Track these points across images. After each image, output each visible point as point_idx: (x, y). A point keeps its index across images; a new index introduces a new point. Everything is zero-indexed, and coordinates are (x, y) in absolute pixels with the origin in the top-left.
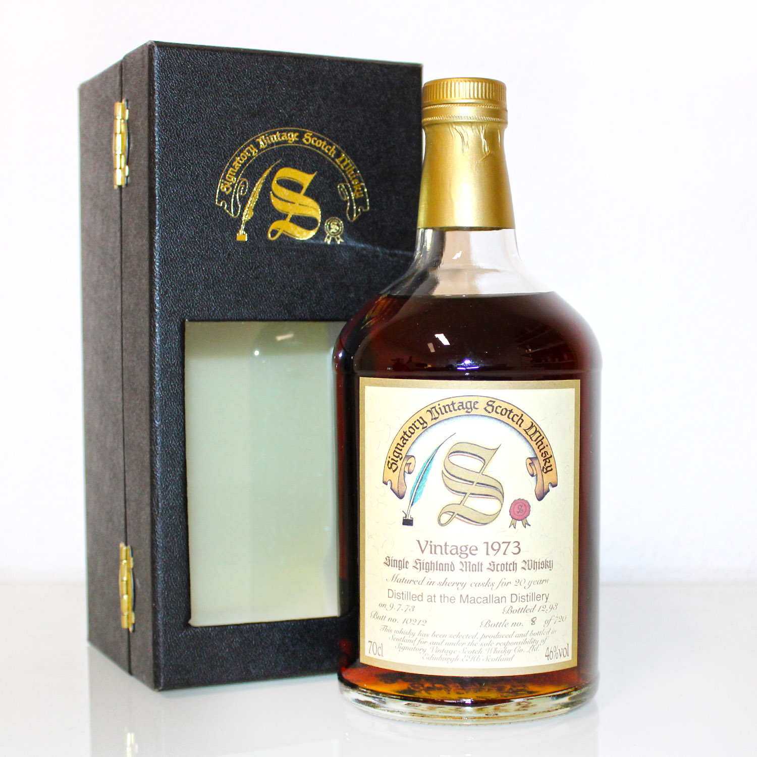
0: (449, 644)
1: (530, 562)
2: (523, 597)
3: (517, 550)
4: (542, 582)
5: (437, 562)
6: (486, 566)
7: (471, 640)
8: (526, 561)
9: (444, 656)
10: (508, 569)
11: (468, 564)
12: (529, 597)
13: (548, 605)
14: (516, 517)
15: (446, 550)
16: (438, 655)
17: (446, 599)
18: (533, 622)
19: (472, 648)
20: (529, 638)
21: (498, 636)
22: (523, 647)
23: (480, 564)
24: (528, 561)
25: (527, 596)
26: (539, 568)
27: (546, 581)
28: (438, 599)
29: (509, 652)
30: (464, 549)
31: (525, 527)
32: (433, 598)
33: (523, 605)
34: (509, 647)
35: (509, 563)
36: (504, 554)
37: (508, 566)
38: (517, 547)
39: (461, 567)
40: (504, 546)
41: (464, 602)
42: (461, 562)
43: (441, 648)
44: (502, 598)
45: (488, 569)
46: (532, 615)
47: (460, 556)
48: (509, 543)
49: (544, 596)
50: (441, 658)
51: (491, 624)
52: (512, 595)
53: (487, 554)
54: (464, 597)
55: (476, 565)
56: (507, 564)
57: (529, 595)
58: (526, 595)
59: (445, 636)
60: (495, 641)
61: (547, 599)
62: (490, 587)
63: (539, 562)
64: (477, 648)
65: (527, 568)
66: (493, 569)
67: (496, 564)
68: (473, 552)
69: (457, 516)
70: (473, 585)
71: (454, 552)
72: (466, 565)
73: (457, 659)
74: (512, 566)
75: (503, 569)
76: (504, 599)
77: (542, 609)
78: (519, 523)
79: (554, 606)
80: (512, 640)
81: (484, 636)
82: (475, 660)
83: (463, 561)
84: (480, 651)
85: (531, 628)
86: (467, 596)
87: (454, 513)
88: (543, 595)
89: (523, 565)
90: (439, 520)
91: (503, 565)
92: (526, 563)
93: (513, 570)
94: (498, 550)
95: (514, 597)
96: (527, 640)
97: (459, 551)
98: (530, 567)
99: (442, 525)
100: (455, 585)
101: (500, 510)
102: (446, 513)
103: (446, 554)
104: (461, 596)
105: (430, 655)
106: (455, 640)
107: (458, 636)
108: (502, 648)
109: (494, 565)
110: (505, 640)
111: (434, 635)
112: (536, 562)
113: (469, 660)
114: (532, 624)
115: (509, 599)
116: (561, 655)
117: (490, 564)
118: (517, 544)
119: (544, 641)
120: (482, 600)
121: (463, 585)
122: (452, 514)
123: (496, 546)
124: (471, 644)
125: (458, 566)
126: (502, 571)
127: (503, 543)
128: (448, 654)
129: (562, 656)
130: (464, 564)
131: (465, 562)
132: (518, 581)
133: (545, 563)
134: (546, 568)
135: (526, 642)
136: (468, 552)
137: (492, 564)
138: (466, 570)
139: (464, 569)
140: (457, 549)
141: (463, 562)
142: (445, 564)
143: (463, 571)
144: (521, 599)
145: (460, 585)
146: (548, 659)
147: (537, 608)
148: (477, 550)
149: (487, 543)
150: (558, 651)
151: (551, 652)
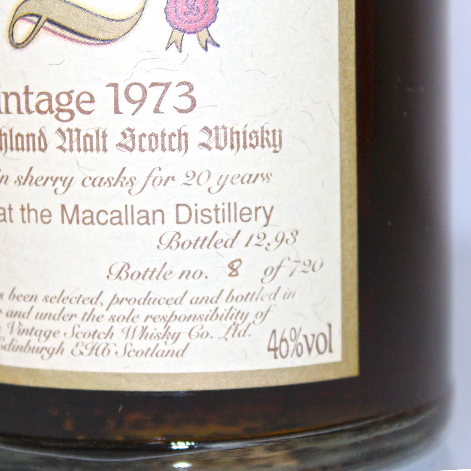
0: (42, 316)
1: (221, 132)
2: (206, 213)
3: (186, 103)
4: (253, 178)
5: (11, 131)
6: (114, 139)
7: (88, 308)
8: (211, 127)
9: (34, 342)
10: (167, 146)
11: (75, 134)
12: (220, 213)
13: (271, 232)
14: (183, 26)
15: (27, 102)
16: (22, 340)
17: (33, 214)
18: (233, 271)
19: (90, 326)
20: (223, 307)
21: (147, 300)
22: (209, 325)
23: (101, 134)
24: (216, 128)
25: (216, 209)
26: (245, 147)
27: (266, 177)
28: (17, 214)
29: (176, 337)
30: (64, 99)
31: (206, 49)
32: (7, 212)
33: (206, 231)
34: (175, 327)
35: (168, 132)
36: (156, 111)
37: (166, 139)
38: (186, 95)
39: (59, 141)
40: (154, 94)
41: (70, 222)
42: (59, 130)
43: (27, 324)
44: (154, 213)
45: (120, 145)
46: (231, 254)
47: (57, 117)
48: (167, 85)
49: (260, 211)
50: (28, 348)
51: (130, 273)
52: (178, 206)
53: (117, 111)
54: (70, 210)
55: (91, 137)
56: (163, 135)
57: (220, 207)
58: (212, 208)
59: (34, 298)
60: (142, 310)
61: (268, 218)
62: (126, 189)
63: (245, 133)
64: (103, 326)
65: (213, 144)
66: (130, 145)
67: (137, 133)
68: (83, 106)
69: (47, 24)
70: (88, 182)
71: (44, 106)
72: (71, 137)
73: (60, 350)
74: (175, 140)
75: (154, 146)
76: (158, 216)
77: (255, 240)
78: (190, 41)
79: (288, 236)
80: (180, 310)
81: (117, 300)
82: (100, 352)
83: (64, 127)
84: (110, 334)
85: (229, 284)
86: (76, 208)
87: (40, 17)
88: (257, 209)
89: (204, 138)
90: (11, 35)
91: (153, 138)
92: (210, 133)
93: (180, 148)
94: (142, 101)
95: (184, 214)
96: (220, 312)
97: (55, 105)
98: (222, 144)
99: (18, 46)
100: (50, 182)
101: (143, 9)
102: (23, 17)
103: (29, 111)
104: (63, 207)
105: (8, 341)
106: (55, 308)
107: (61, 298)
108: (160, 327)
109: (133, 137)
110: (164, 310)
111: (13, 296)
112: (238, 133)
113: (86, 352)
114: (230, 275)
115: (170, 217)
116: (310, 350)
117: (124, 134)
118: (186, 89)
119: (264, 315)
120: (109, 217)
121: (68, 183)
122: (35, 19)
123: (136, 94)
124: (89, 317)
125: (54, 140)
126: (153, 150)
127: (153, 85)
128: (43, 338)
129: (314, 351)
130: (67, 134)
131: (69, 130)
132: (191, 174)
133: (259, 134)
134: (263, 146)
135: (215, 315)
136: (73, 106)
137: (128, 133)
138: (71, 149)
139: (67, 146)
140: (50, 100)
141: (64, 129)
142: (28, 136)
143: (65, 150)
144: (200, 217)
145: (59, 183)
146: (276, 357)
147: (243, 239)
148: (92, 101)
149: (116, 86)
150: (301, 340)
151: (282, 340)
